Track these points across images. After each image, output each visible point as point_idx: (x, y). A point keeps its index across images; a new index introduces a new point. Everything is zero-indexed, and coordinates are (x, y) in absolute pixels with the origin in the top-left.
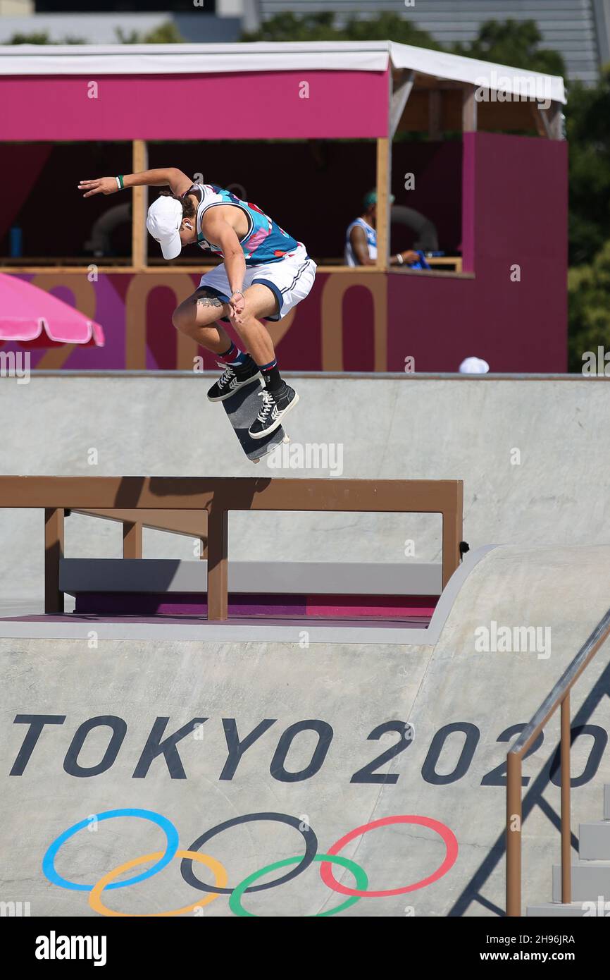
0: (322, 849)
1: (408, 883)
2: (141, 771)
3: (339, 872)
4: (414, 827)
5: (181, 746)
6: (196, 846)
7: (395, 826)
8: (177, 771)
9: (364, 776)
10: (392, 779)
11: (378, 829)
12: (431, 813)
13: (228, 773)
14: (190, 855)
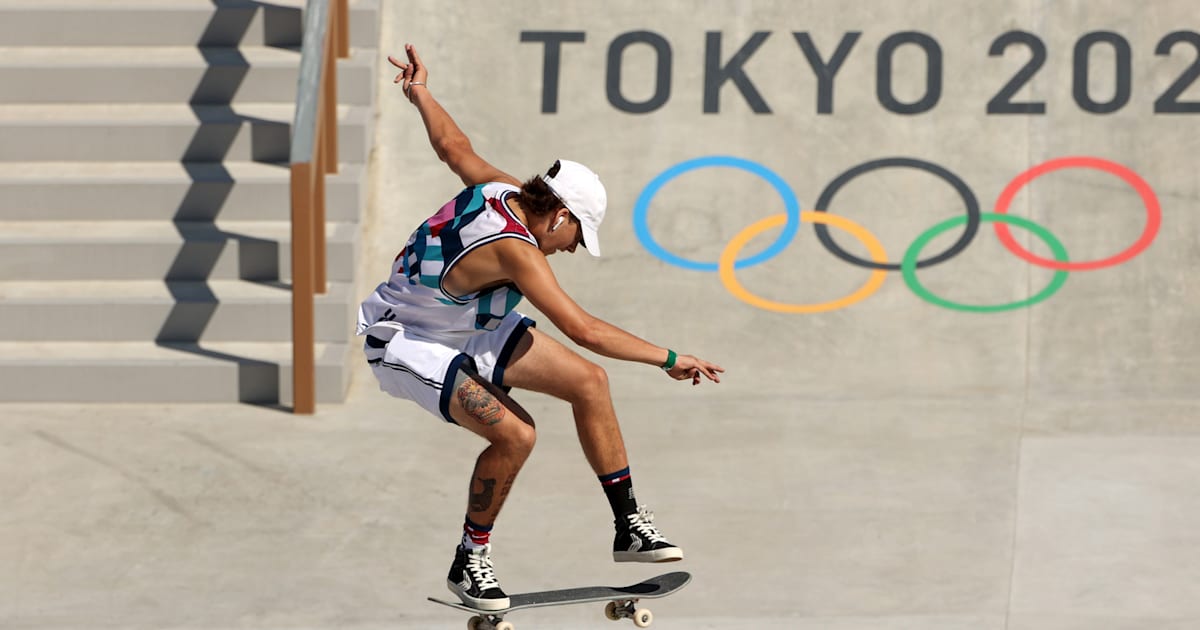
0: (986, 206)
1: (1117, 250)
2: (711, 105)
3: (1022, 237)
4: (1089, 173)
5: (751, 68)
6: (823, 204)
7: (1066, 172)
8: (759, 105)
9: (1000, 104)
10: (1038, 108)
11: (1045, 177)
12: (1104, 152)
13: (825, 105)
14: (821, 217)
